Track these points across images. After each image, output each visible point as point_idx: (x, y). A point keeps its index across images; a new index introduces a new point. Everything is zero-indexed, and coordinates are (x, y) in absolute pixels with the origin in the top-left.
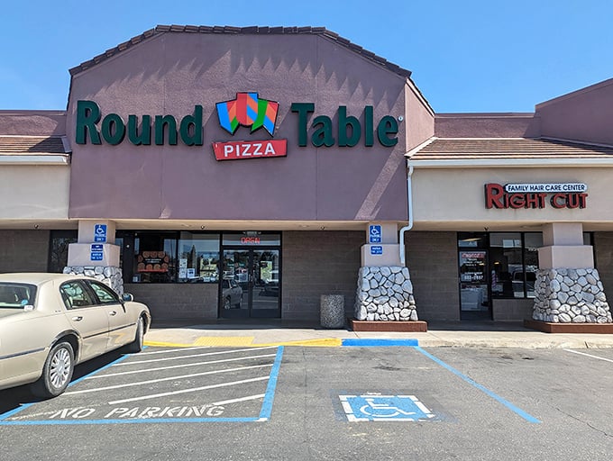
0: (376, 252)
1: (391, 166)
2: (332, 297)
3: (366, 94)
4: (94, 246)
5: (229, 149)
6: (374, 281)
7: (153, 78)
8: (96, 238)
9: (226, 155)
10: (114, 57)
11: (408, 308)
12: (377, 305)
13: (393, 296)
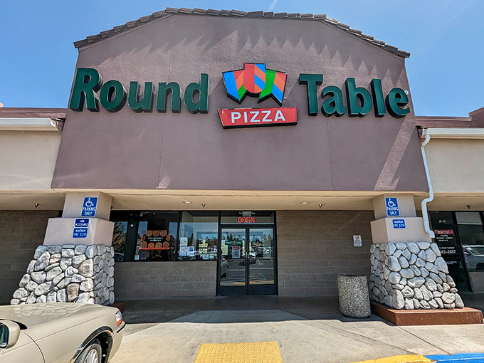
0: (399, 225)
1: (404, 137)
2: (357, 279)
3: (370, 70)
4: (78, 221)
5: (236, 116)
6: (403, 259)
7: (159, 52)
8: (83, 212)
9: (233, 122)
10: (122, 34)
11: (449, 291)
12: (413, 288)
13: (428, 276)
